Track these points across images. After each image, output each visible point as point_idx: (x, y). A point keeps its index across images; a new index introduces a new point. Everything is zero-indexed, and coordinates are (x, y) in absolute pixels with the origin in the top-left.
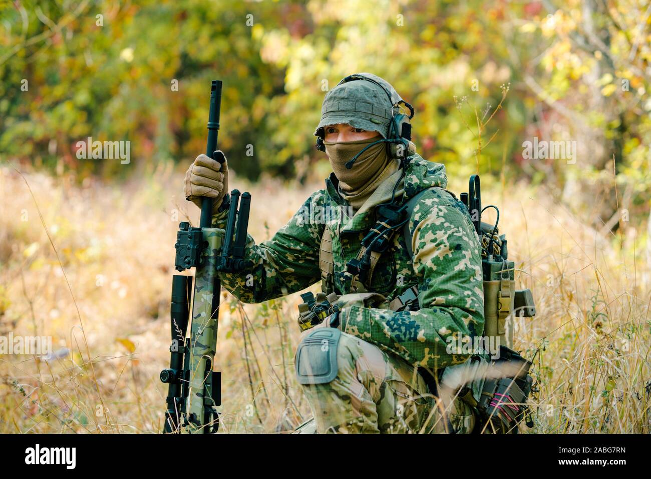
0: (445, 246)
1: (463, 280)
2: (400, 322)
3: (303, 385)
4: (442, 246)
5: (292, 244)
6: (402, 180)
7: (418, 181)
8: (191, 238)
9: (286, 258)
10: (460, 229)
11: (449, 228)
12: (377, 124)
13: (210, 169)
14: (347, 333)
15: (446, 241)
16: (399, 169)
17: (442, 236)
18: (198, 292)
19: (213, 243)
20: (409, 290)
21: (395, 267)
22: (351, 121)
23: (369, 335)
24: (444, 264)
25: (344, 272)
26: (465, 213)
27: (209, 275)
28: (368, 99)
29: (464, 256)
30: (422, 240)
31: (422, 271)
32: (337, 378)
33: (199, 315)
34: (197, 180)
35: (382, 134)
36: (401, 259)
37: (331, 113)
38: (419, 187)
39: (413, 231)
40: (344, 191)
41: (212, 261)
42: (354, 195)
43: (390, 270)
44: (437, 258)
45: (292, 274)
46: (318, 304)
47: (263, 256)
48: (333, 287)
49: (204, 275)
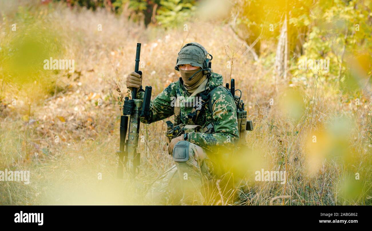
0: (226, 110)
1: (232, 123)
2: (210, 138)
3: (175, 161)
4: (224, 110)
5: (163, 102)
6: (208, 83)
7: (214, 84)
8: (130, 104)
9: (161, 108)
10: (231, 103)
11: (227, 103)
12: (200, 63)
13: (137, 77)
14: (190, 142)
15: (226, 108)
16: (207, 78)
17: (224, 106)
18: (132, 123)
19: (138, 105)
20: (210, 124)
21: (205, 116)
22: (191, 63)
23: (198, 143)
24: (225, 117)
25: (185, 116)
26: (231, 96)
27: (136, 117)
28: (197, 54)
29: (232, 114)
30: (217, 108)
31: (217, 118)
32: (189, 159)
33: (132, 132)
34: (132, 81)
35: (202, 67)
36: (208, 113)
37: (183, 59)
38: (214, 86)
39: (213, 104)
40: (185, 86)
41: (137, 112)
42: (190, 88)
43: (204, 117)
44: (223, 114)
45: (162, 113)
46: (175, 127)
47: (151, 106)
48: (179, 120)
49: (134, 117)
